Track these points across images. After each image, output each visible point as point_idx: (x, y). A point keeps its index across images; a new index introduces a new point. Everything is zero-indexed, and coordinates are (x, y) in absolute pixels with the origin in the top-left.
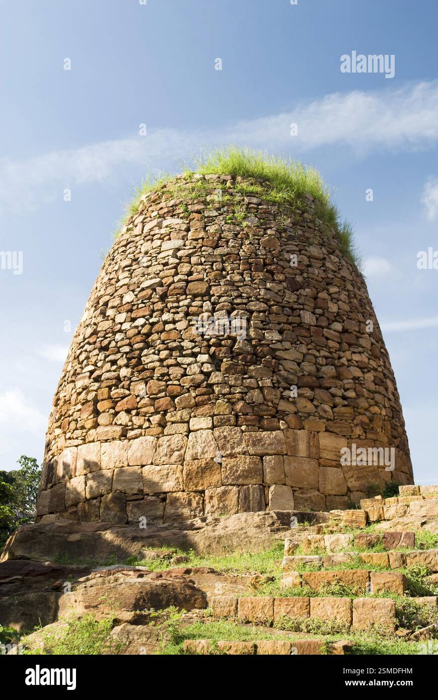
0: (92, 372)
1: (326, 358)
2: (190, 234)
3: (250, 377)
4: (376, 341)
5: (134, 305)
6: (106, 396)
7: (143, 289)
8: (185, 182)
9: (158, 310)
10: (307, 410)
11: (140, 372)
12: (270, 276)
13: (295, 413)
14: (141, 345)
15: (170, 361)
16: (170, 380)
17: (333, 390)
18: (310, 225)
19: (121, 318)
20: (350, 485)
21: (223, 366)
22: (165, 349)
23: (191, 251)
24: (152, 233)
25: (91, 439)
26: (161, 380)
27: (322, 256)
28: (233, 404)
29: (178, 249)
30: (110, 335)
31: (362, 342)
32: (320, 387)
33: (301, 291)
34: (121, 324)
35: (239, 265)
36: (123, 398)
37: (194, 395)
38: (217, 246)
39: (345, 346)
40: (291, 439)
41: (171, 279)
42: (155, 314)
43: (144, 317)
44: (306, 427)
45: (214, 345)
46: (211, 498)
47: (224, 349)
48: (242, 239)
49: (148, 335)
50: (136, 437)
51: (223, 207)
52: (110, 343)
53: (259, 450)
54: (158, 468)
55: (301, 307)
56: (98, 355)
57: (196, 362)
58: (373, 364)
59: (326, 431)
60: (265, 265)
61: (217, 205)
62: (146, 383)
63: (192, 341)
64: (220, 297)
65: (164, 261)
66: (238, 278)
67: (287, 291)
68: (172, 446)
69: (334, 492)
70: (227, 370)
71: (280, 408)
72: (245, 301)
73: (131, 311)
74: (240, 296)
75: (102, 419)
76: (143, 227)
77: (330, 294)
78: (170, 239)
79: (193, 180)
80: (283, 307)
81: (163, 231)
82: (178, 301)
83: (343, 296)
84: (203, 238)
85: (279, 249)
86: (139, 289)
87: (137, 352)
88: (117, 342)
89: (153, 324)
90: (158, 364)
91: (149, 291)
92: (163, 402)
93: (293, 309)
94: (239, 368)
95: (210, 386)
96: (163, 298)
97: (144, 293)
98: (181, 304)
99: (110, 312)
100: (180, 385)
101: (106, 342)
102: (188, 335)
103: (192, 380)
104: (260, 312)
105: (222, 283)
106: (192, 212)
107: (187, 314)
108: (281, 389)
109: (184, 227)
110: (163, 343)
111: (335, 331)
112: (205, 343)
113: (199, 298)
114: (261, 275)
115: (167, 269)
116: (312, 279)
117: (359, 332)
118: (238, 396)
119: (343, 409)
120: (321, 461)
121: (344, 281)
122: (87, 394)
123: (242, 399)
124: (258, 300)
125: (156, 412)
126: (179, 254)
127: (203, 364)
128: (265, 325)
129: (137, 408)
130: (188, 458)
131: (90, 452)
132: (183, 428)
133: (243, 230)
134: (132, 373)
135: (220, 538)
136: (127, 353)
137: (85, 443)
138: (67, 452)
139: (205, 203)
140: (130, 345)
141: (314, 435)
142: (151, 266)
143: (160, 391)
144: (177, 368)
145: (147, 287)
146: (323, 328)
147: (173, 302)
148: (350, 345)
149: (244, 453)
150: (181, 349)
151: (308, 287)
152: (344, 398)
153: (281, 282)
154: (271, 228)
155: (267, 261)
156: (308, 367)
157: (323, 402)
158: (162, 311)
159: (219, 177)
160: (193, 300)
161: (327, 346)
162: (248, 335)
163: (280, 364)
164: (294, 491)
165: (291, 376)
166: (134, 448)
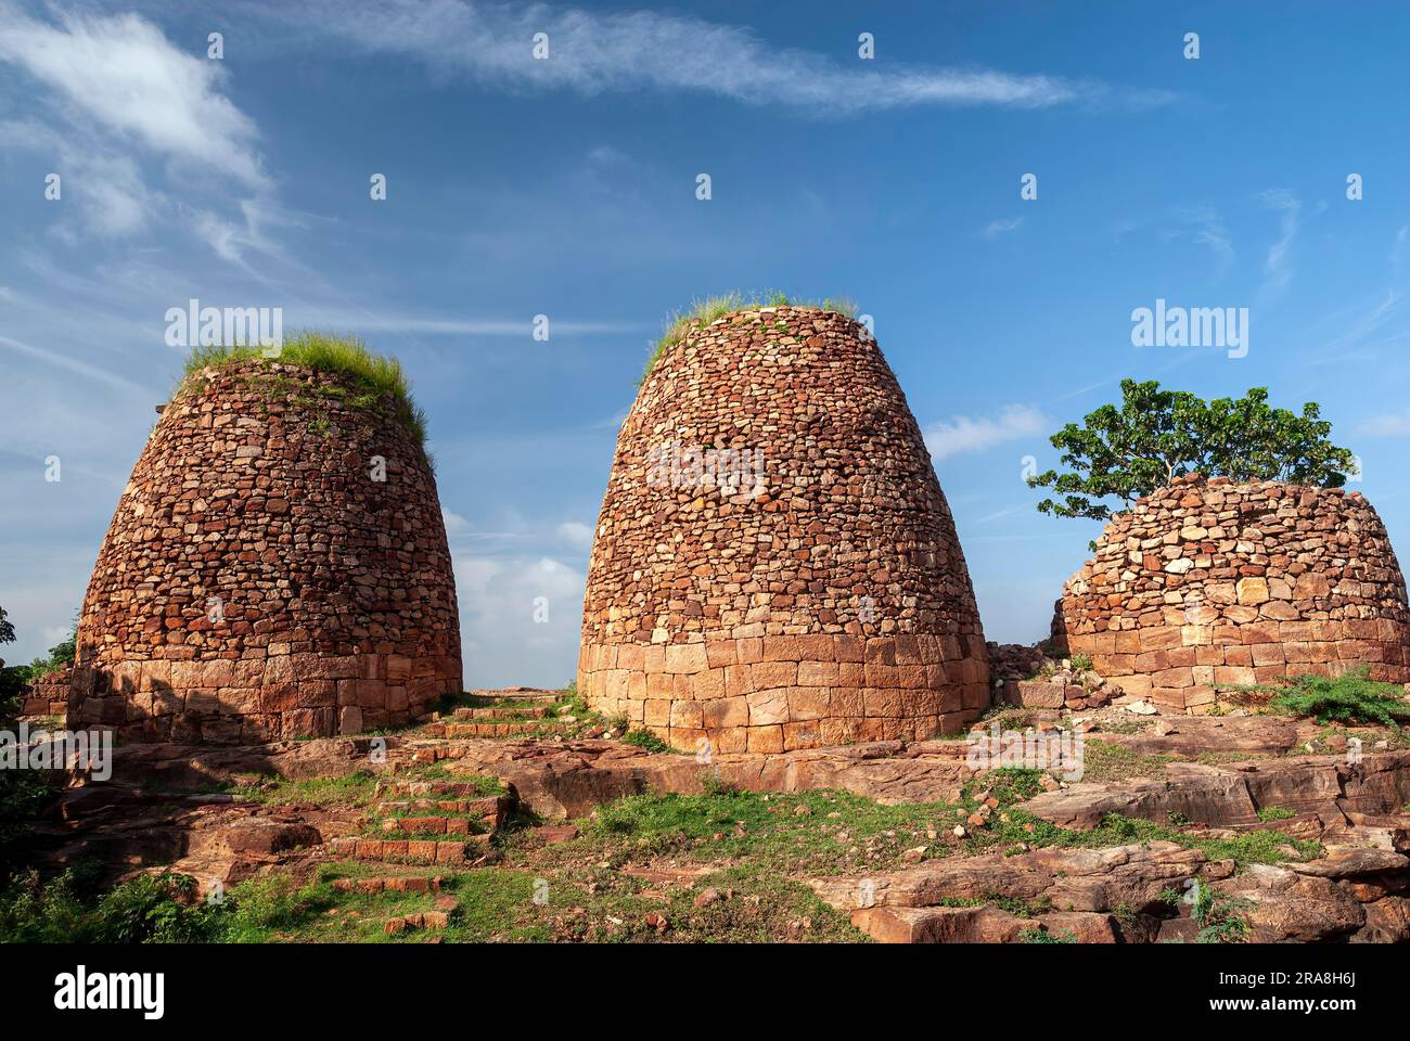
0: (157, 584)
1: (398, 580)
2: (269, 442)
3: (328, 604)
4: (443, 556)
5: (206, 516)
6: (176, 613)
7: (216, 499)
8: (262, 371)
9: (234, 526)
10: (378, 635)
11: (215, 592)
12: (350, 496)
13: (368, 638)
14: (217, 563)
15: (249, 584)
16: (248, 603)
17: (403, 613)
19: (192, 528)
20: (411, 701)
21: (303, 593)
22: (242, 571)
23: (271, 463)
24: (225, 431)
25: (159, 655)
26: (239, 603)
28: (311, 630)
29: (257, 458)
30: (178, 545)
31: (430, 558)
32: (391, 611)
33: (379, 512)
34: (192, 535)
35: (320, 482)
36: (195, 618)
37: (272, 620)
38: (299, 460)
39: (416, 566)
40: (363, 664)
41: (248, 493)
42: (231, 530)
43: (218, 531)
44: (377, 651)
45: (294, 570)
46: (288, 720)
47: (303, 575)
48: (324, 452)
49: (225, 552)
50: (212, 659)
51: (305, 410)
52: (178, 554)
53: (334, 674)
54: (235, 691)
55: (378, 529)
56: (165, 566)
57: (276, 587)
58: (439, 579)
59: (395, 652)
60: (346, 483)
61: (297, 408)
62: (223, 605)
63: (271, 565)
64: (300, 518)
65: (241, 470)
66: (319, 498)
67: (366, 513)
68: (251, 671)
69: (396, 709)
70: (306, 597)
71: (354, 634)
72: (325, 524)
73: (203, 522)
74: (320, 518)
75: (172, 637)
76: (214, 419)
77: (405, 513)
78: (246, 444)
79: (271, 370)
80: (361, 530)
81: (238, 431)
82: (256, 518)
83: (416, 512)
84: (283, 449)
85: (360, 465)
86: (211, 498)
87: (211, 571)
88: (187, 556)
89: (229, 542)
90: (235, 586)
91: (224, 503)
92: (241, 624)
93: (369, 531)
94: (319, 594)
95: (289, 612)
96: (240, 512)
97: (218, 504)
98: (260, 521)
99: (177, 518)
100: (258, 609)
101: (174, 552)
102: (267, 558)
103: (272, 606)
104: (338, 535)
105: (303, 503)
106: (272, 414)
107: (266, 534)
108: (356, 616)
109: (263, 433)
110: (241, 563)
111: (407, 552)
112: (285, 569)
113: (280, 518)
114: (341, 495)
115: (244, 480)
117: (429, 549)
118: (315, 623)
119: (410, 631)
120: (388, 681)
121: (420, 495)
122: (152, 607)
123: (320, 625)
124: (337, 522)
125: (234, 636)
126: (258, 463)
127: (282, 589)
128: (344, 549)
129: (212, 630)
130: (266, 682)
131: (158, 670)
132: (261, 653)
133: (325, 442)
134: (207, 592)
135: (304, 763)
136: (200, 570)
137: (150, 659)
139: (286, 404)
140: (203, 561)
141: (383, 658)
142: (224, 472)
143: (238, 615)
144: (256, 592)
145: (222, 498)
146: (396, 550)
147: (250, 519)
148: (420, 564)
149: (320, 678)
150: (259, 571)
151: (385, 506)
152: (412, 619)
154: (352, 440)
155: (348, 480)
156: (382, 592)
157: (393, 625)
158: (239, 528)
159: (299, 371)
160: (272, 519)
161: (400, 569)
162: (327, 560)
163: (356, 590)
164: (363, 711)
165: (366, 602)
166: (209, 669)
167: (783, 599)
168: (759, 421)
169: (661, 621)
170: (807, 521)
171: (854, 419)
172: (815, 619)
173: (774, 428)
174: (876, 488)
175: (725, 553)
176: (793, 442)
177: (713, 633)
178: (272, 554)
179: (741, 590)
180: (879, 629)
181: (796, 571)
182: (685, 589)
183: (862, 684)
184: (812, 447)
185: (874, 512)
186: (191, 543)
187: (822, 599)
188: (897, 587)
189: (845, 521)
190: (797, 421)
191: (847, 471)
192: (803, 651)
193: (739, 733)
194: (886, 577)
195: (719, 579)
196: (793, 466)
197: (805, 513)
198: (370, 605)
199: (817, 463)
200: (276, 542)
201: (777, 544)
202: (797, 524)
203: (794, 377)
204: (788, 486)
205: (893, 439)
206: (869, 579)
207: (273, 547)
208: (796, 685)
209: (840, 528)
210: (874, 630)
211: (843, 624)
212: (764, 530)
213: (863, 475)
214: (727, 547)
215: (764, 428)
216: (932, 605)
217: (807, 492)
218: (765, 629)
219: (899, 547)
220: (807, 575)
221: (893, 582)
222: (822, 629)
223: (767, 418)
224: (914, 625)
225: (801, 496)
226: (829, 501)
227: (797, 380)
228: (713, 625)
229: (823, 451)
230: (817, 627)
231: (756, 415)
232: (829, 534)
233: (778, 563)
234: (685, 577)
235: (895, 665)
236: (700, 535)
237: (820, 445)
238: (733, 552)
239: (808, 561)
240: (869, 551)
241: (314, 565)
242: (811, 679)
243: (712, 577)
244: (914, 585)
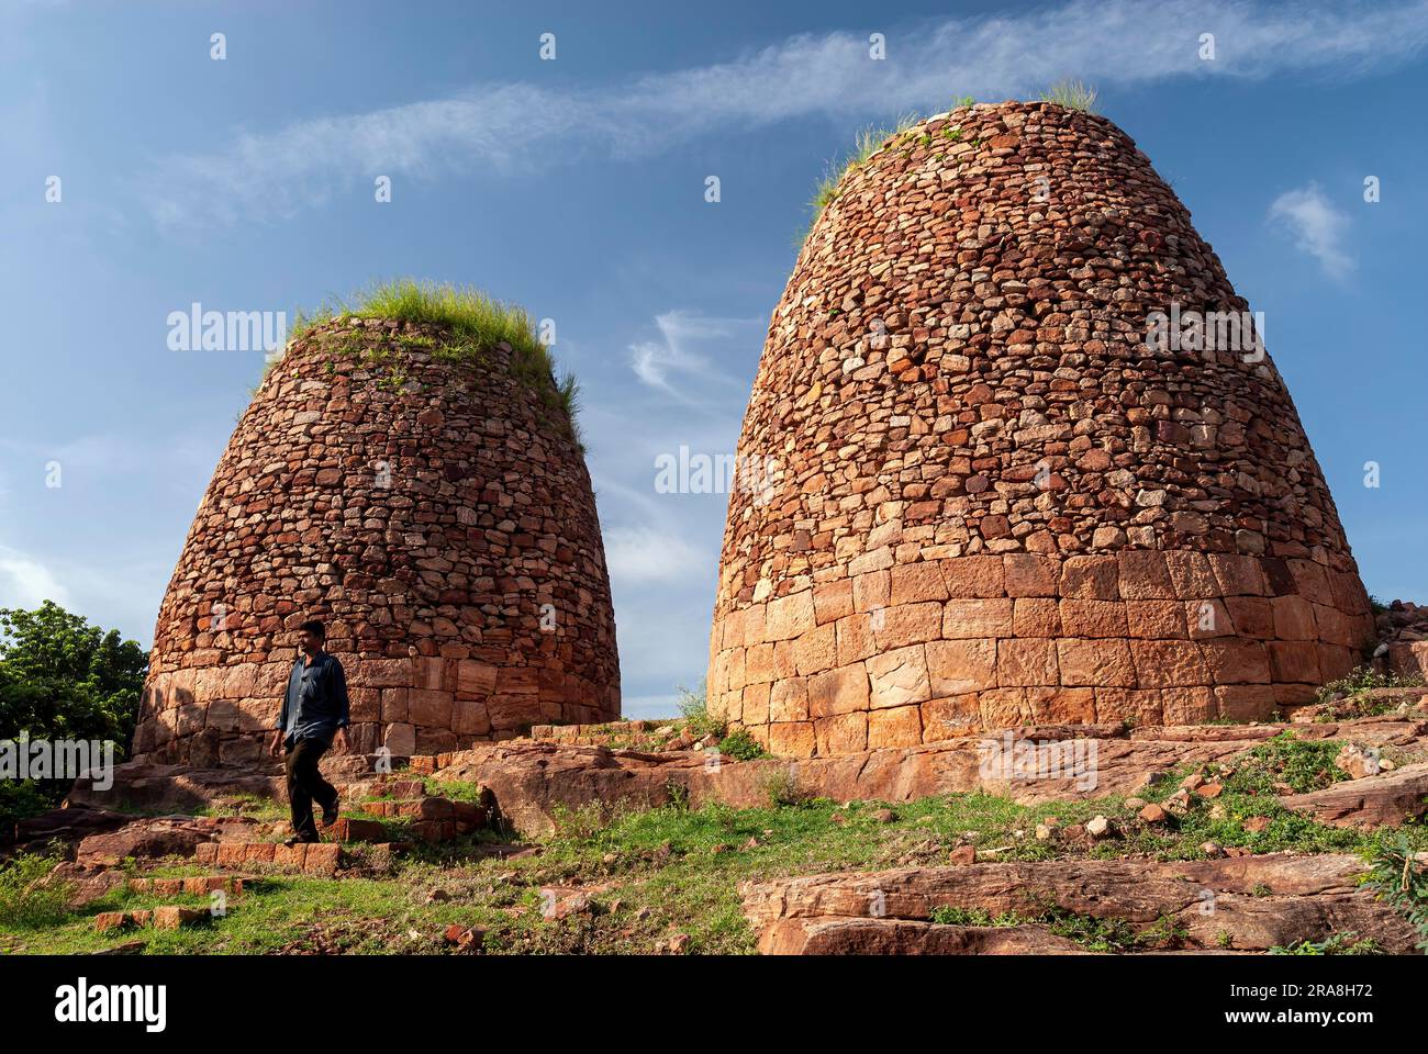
0: (196, 580)
1: (484, 566)
2: (330, 404)
3: (378, 593)
4: (569, 541)
5: (252, 496)
6: (207, 611)
7: (265, 476)
8: (338, 329)
9: (277, 505)
10: (446, 633)
11: (247, 583)
12: (424, 462)
13: (431, 637)
14: (253, 549)
15: (284, 571)
16: (281, 594)
17: (486, 608)
18: (494, 389)
19: (235, 511)
20: (493, 722)
21: (347, 579)
22: (279, 556)
23: (327, 428)
24: (287, 399)
25: (187, 664)
26: (271, 594)
27: (502, 432)
28: (353, 625)
29: (313, 424)
30: (220, 533)
31: (542, 543)
32: (470, 603)
33: (464, 482)
34: (234, 519)
35: (385, 447)
36: (226, 615)
37: (307, 613)
38: (361, 422)
39: (515, 550)
40: (420, 669)
41: (299, 465)
42: (274, 509)
43: (260, 512)
44: (443, 653)
45: (339, 551)
47: (349, 557)
48: (394, 412)
49: (263, 535)
50: (236, 664)
51: (380, 366)
52: (219, 543)
53: (379, 681)
54: (257, 701)
55: (459, 502)
56: (204, 558)
57: (314, 573)
58: (556, 571)
59: (471, 657)
60: (420, 446)
61: (371, 364)
62: (253, 597)
63: (313, 546)
64: (354, 489)
65: (293, 440)
66: (380, 464)
67: (442, 482)
68: (276, 676)
69: (470, 732)
70: (350, 584)
71: (411, 630)
72: (385, 495)
73: (246, 503)
75: (201, 640)
76: (280, 388)
77: (503, 483)
78: (305, 410)
79: (349, 327)
80: (435, 502)
81: (299, 398)
82: (303, 493)
83: (524, 486)
84: (344, 411)
85: (441, 425)
86: (260, 475)
87: (247, 558)
88: (226, 543)
89: (270, 522)
90: (269, 574)
91: (272, 479)
92: (271, 621)
93: (447, 505)
94: (365, 581)
96: (287, 488)
97: (266, 480)
98: (307, 497)
99: (224, 503)
100: (292, 601)
101: (214, 542)
102: (308, 538)
103: (306, 595)
104: (402, 509)
105: (359, 472)
106: (338, 373)
107: (312, 510)
108: (416, 607)
109: (324, 394)
110: (278, 547)
111: (502, 531)
112: (328, 549)
113: (329, 491)
114: (411, 461)
115: (296, 450)
116: (482, 464)
118: (360, 615)
119: (497, 631)
120: (457, 694)
121: (532, 464)
122: (187, 607)
123: (365, 619)
124: (402, 493)
125: (262, 634)
126: (314, 430)
127: (322, 575)
128: (407, 526)
129: (241, 628)
131: (184, 679)
132: (289, 653)
133: (398, 400)
134: (239, 584)
136: (236, 558)
137: (179, 669)
138: (161, 677)
139: (357, 360)
140: (241, 548)
141: (452, 663)
142: (278, 444)
143: (268, 608)
144: (291, 580)
145: (270, 473)
146: (485, 528)
147: (297, 494)
148: (523, 549)
149: (360, 685)
150: (298, 555)
151: (473, 475)
152: (501, 616)
153: (436, 470)
154: (436, 397)
155: (422, 442)
156: (456, 579)
157: (471, 622)
158: (283, 506)
159: (382, 324)
160: (321, 493)
161: (487, 552)
162: (383, 539)
163: (419, 575)
164: (417, 730)
165: (430, 591)
166: (232, 676)
167: (922, 505)
168: (904, 261)
169: (765, 569)
170: (965, 387)
171: (1058, 235)
172: (973, 532)
173: (925, 266)
174: (1092, 328)
175: (844, 452)
176: (952, 279)
177: (822, 573)
178: (315, 532)
179: (864, 502)
180: (1089, 542)
181: (946, 463)
182: (791, 517)
183: (1056, 632)
184: (981, 281)
185: (1086, 363)
186: (232, 529)
187: (990, 501)
188: (1125, 475)
189: (1030, 380)
190: (960, 250)
191: (1039, 308)
192: (952, 584)
193: (856, 722)
194: (1104, 461)
195: (835, 493)
196: (947, 311)
197: (964, 377)
198: (437, 595)
199: (987, 303)
200: (323, 519)
201: (918, 427)
202: (950, 393)
203: (961, 193)
204: (938, 340)
205: (1138, 261)
206: (1072, 464)
207: (317, 526)
208: (941, 638)
209: (1021, 391)
210: (1077, 544)
211: (1022, 538)
212: (898, 410)
213: (1069, 312)
214: (846, 444)
215: (911, 269)
216: (1200, 505)
217: (968, 346)
218: (894, 555)
219: (1132, 415)
220: (961, 466)
221: (1116, 468)
222: (985, 547)
223: (916, 255)
224: (1157, 535)
225: (958, 352)
226: (1004, 354)
227: (966, 195)
228: (823, 560)
229: (998, 285)
230: (975, 544)
231: (899, 254)
232: (1001, 401)
233: (918, 454)
234: (794, 498)
235: (1118, 599)
236: (814, 436)
237: (995, 277)
238: (852, 449)
239: (965, 445)
240: (1073, 423)
241: (364, 545)
242: (964, 626)
243: (826, 490)
244: (1162, 472)
